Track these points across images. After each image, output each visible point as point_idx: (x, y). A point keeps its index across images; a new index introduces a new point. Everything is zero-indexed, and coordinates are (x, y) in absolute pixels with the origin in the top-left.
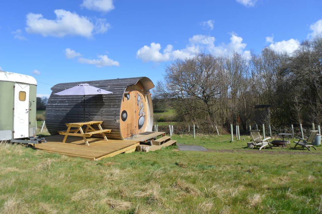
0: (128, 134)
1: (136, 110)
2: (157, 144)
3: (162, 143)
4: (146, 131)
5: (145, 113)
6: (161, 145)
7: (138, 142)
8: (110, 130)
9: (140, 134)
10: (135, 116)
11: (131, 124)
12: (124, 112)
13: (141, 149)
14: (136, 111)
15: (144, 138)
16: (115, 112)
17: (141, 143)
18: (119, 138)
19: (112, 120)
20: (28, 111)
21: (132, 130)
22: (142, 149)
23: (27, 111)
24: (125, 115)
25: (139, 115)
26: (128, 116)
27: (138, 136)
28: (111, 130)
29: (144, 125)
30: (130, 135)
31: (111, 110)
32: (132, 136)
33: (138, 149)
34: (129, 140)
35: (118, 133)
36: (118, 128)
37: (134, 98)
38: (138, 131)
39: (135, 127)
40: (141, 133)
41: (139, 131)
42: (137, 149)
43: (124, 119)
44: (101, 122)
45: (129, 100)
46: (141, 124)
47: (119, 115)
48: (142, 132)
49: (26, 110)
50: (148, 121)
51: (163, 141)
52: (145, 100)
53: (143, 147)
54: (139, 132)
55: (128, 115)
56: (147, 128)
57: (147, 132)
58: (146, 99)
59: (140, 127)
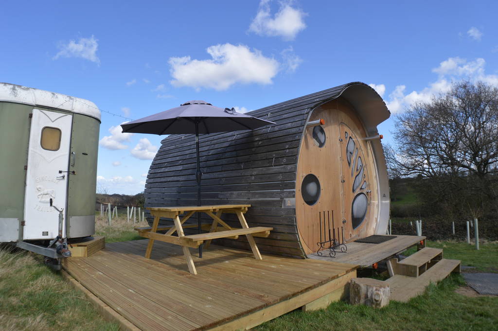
0: (323, 241)
1: (343, 177)
2: (409, 272)
3: (422, 269)
4: (371, 233)
5: (369, 185)
6: (420, 275)
7: (353, 269)
8: (267, 230)
9: (355, 241)
10: (341, 192)
11: (330, 213)
12: (310, 178)
13: (363, 296)
14: (346, 181)
15: (370, 256)
16: (280, 177)
17: (363, 272)
18: (293, 252)
19: (274, 201)
20: (66, 174)
21: (334, 230)
22: (366, 296)
23: (62, 175)
24: (312, 187)
25: (353, 191)
26: (322, 192)
27: (351, 246)
28: (271, 229)
29: (366, 218)
30: (327, 245)
31: (271, 171)
32: (334, 246)
33: (352, 295)
34: (324, 260)
35: (291, 237)
36: (292, 225)
37: (339, 145)
38: (351, 233)
39: (344, 222)
40: (360, 238)
41: (354, 234)
42: (350, 294)
43: (311, 200)
44: (246, 206)
45: (324, 148)
46: (361, 215)
47: (293, 186)
48: (363, 235)
49: (60, 172)
50: (375, 207)
51: (425, 265)
52: (367, 152)
53: (368, 287)
54: (353, 236)
55: (322, 187)
56: (374, 225)
57: (374, 236)
58: (369, 151)
59: (357, 221)
